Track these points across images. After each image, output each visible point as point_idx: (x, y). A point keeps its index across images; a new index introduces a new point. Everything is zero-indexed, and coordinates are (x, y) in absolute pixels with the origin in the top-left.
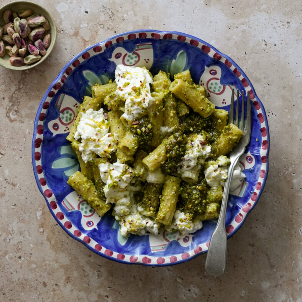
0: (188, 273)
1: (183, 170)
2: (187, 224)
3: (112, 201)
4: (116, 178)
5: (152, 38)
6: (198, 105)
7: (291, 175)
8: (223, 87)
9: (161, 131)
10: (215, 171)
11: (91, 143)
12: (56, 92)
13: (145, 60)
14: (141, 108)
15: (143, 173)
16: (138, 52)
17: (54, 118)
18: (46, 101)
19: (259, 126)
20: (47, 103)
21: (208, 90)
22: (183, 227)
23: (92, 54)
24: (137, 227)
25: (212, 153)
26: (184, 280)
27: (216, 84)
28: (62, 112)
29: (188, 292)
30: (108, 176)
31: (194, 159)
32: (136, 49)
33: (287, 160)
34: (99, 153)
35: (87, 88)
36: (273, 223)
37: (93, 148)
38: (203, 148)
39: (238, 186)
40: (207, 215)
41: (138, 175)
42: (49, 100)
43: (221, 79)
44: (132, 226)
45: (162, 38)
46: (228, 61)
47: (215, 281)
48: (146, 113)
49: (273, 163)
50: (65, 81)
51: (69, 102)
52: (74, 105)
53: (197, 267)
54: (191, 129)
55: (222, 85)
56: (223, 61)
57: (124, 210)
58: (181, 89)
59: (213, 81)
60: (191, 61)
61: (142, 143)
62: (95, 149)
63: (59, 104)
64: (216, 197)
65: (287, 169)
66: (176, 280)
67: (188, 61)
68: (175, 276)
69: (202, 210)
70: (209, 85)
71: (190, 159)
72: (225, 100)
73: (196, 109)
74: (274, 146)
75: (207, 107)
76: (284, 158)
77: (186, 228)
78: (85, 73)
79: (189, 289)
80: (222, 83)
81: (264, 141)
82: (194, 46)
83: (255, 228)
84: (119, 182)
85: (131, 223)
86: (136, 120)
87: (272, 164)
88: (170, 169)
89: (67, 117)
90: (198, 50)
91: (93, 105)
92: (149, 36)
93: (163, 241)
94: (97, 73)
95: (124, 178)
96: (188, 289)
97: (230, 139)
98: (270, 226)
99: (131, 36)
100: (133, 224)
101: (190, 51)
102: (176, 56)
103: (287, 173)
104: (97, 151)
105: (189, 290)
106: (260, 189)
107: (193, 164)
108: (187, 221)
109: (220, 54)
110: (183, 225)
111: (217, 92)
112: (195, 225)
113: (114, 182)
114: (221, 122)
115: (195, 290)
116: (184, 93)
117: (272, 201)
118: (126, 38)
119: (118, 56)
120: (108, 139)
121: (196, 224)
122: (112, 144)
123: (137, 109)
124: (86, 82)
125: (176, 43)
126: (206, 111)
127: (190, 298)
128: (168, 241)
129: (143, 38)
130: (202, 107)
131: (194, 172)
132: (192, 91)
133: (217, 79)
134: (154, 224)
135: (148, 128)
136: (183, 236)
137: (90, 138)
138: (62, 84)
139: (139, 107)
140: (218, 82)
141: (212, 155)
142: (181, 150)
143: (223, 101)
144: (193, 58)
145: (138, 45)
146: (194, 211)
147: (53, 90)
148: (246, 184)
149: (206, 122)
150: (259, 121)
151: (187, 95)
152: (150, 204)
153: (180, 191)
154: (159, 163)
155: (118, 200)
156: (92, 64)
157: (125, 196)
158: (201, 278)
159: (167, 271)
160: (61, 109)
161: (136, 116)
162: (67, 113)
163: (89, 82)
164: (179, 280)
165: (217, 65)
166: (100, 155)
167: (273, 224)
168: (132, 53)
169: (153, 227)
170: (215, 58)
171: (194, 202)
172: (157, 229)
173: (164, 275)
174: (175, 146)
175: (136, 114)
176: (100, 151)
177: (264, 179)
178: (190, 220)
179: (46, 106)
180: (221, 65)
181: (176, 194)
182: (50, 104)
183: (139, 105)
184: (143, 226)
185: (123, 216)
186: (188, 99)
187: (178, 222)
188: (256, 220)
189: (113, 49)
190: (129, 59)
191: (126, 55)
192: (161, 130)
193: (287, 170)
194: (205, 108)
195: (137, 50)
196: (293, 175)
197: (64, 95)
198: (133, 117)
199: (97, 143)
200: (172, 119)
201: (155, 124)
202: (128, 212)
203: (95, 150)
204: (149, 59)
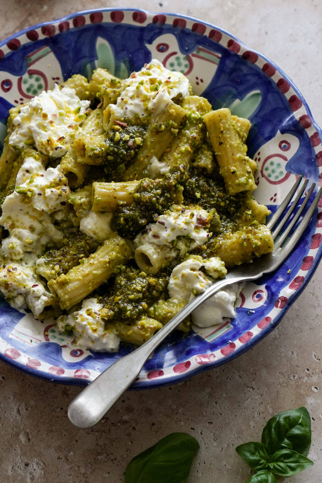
0: (45, 436)
1: (144, 238)
2: (95, 322)
3: (7, 223)
4: (36, 186)
5: (227, 48)
6: (231, 161)
7: (311, 387)
8: (287, 174)
9: (151, 164)
10: (193, 270)
11: (37, 118)
12: (42, 37)
13: (197, 78)
14: (144, 108)
15: (81, 204)
16: (194, 59)
17: (13, 71)
18: (18, 38)
19: (305, 251)
20: (18, 42)
21: (262, 172)
22: (84, 323)
23: (128, 20)
24: (15, 281)
25: (206, 245)
26: (31, 443)
27: (279, 165)
28: (31, 73)
29: (22, 466)
30: (27, 178)
31: (173, 229)
32: (195, 53)
33: (318, 361)
34: (38, 138)
35: (88, 66)
36: (233, 445)
37: (35, 126)
38: (196, 227)
39: (215, 323)
40: (135, 328)
41: (72, 201)
42: (24, 40)
43: (290, 160)
44: (8, 276)
45: (240, 53)
46: (318, 135)
47: (77, 477)
48: (146, 121)
49: (293, 353)
50: (65, 30)
51: (49, 67)
52: (55, 77)
53: (65, 435)
54: (198, 195)
55: (287, 171)
56: (310, 132)
57: (15, 246)
58: (221, 120)
59: (276, 160)
60: (262, 114)
61: (110, 158)
62: (36, 128)
63: (33, 58)
64: (168, 313)
65: (309, 374)
66: (18, 434)
67: (257, 111)
68: (22, 427)
69: (131, 313)
70: (268, 164)
71: (166, 225)
72: (277, 195)
73: (225, 168)
74: (310, 329)
75: (243, 176)
76: (315, 356)
77: (88, 327)
78: (101, 42)
79: (29, 462)
80: (288, 167)
81: (298, 277)
82: (280, 91)
83: (200, 433)
84: (36, 196)
85: (11, 270)
86: (125, 121)
87: (290, 353)
88: (126, 220)
89: (32, 86)
90: (283, 99)
91: (80, 88)
92: (224, 43)
93: (39, 334)
94: (117, 53)
95: (48, 192)
96: (26, 461)
97: (248, 240)
98: (226, 445)
99: (199, 27)
100: (13, 273)
101: (270, 97)
102: (245, 96)
103: (305, 381)
104: (38, 134)
105: (27, 465)
106: (245, 343)
107: (165, 234)
108: (97, 319)
109: (312, 121)
110: (87, 319)
111: (272, 179)
112: (106, 334)
113: (29, 190)
114: (250, 215)
115: (36, 469)
116: (221, 129)
117: (253, 408)
118: (189, 26)
119: (162, 48)
120: (67, 130)
121: (108, 334)
122: (67, 138)
123: (136, 105)
124: (93, 56)
125: (256, 73)
126: (238, 179)
127: (19, 478)
128: (48, 340)
129: (214, 40)
130: (235, 168)
131: (158, 252)
132: (235, 136)
133: (285, 159)
134: (45, 295)
135: (134, 142)
136: (76, 346)
137: (41, 109)
138: (57, 32)
139: (142, 103)
140: (284, 163)
141: (205, 247)
142: (161, 201)
143: (273, 196)
144: (267, 110)
145: (200, 47)
146: (119, 309)
147: (39, 31)
148: (228, 327)
149: (228, 202)
150: (310, 245)
151: (225, 135)
152: (60, 261)
153: (118, 268)
154: (115, 198)
155: (18, 227)
156: (118, 36)
157: (32, 229)
158: (59, 458)
159: (15, 412)
160: (32, 67)
161: (130, 116)
162: (37, 80)
163: (97, 59)
164: (22, 438)
165: (297, 137)
166: (37, 144)
167: (231, 446)
168: (185, 56)
169: (39, 298)
170: (301, 122)
171: (129, 294)
172: (43, 303)
173: (6, 415)
174: (156, 189)
175: (131, 111)
176: (42, 138)
177: (262, 331)
178: (103, 319)
179: (13, 45)
180: (304, 138)
181: (108, 265)
182: (21, 47)
183: (144, 101)
184: (24, 288)
185: (8, 257)
186: (222, 143)
187: (83, 312)
188: (209, 423)
189: (161, 32)
190: (176, 63)
191: (175, 53)
192: (152, 160)
193: (309, 376)
194: (238, 173)
195: (194, 55)
196: (313, 389)
197: (49, 52)
198: (123, 114)
199: (45, 123)
200: (179, 156)
201: (149, 143)
202: (19, 254)
203: (35, 131)
204: (204, 80)
